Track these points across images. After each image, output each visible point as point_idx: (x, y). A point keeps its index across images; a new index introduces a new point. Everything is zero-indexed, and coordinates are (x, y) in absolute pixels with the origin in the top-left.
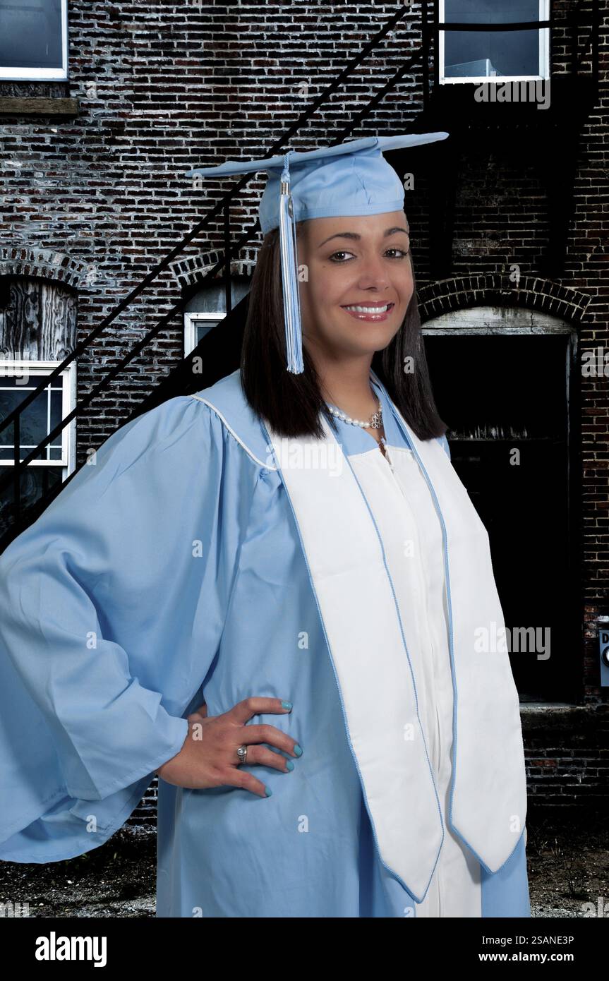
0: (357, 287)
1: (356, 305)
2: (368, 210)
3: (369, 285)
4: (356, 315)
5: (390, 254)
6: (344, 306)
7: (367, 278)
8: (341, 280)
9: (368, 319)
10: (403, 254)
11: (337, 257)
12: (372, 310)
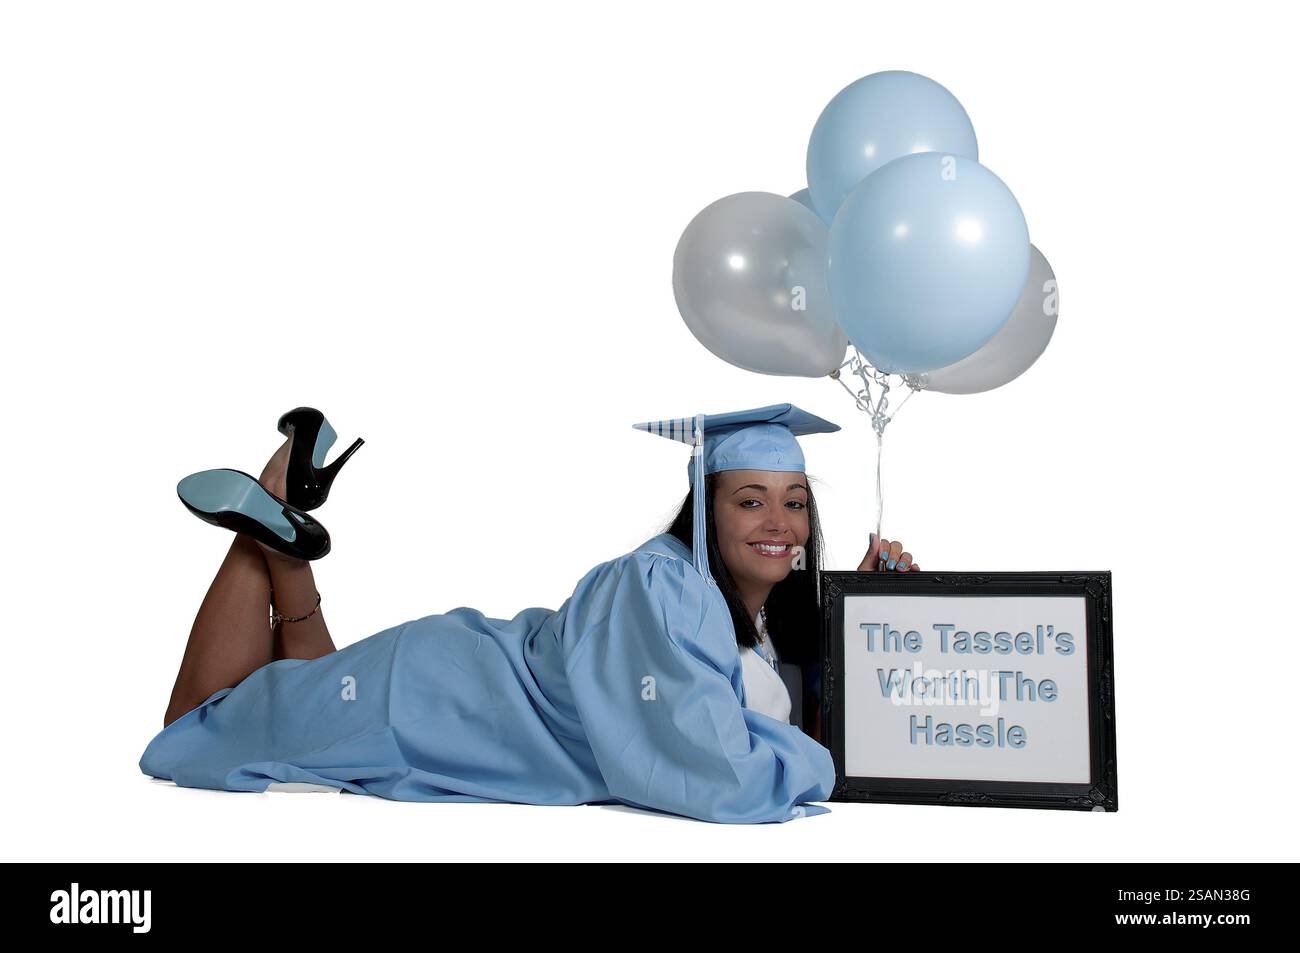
0: (762, 528)
1: (760, 543)
2: (778, 468)
3: (772, 528)
4: (759, 552)
5: (790, 505)
6: (751, 544)
7: (771, 522)
8: (749, 522)
9: (769, 555)
10: (802, 506)
11: (746, 504)
12: (773, 548)
